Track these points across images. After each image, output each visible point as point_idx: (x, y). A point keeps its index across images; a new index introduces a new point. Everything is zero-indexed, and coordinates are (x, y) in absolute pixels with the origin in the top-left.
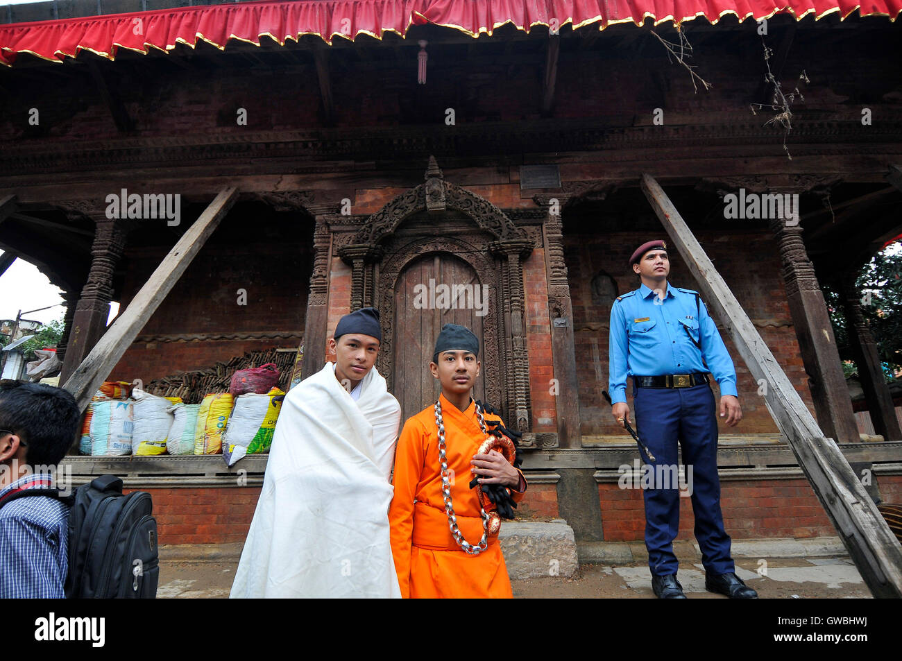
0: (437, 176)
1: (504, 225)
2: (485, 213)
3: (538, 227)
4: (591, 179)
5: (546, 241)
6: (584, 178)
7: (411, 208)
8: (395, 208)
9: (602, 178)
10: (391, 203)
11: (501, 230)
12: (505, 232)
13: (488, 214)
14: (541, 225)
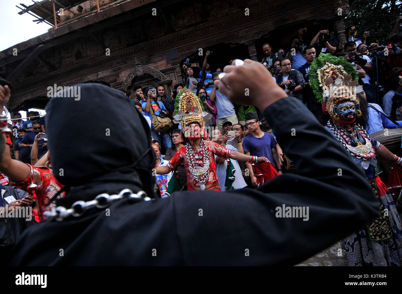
0: (139, 64)
1: (161, 76)
2: (155, 73)
3: (173, 73)
4: (187, 52)
5: (176, 77)
6: (185, 52)
7: (133, 76)
8: (129, 77)
9: (191, 51)
10: (128, 76)
11: (161, 78)
12: (162, 79)
13: (156, 73)
14: (174, 72)
